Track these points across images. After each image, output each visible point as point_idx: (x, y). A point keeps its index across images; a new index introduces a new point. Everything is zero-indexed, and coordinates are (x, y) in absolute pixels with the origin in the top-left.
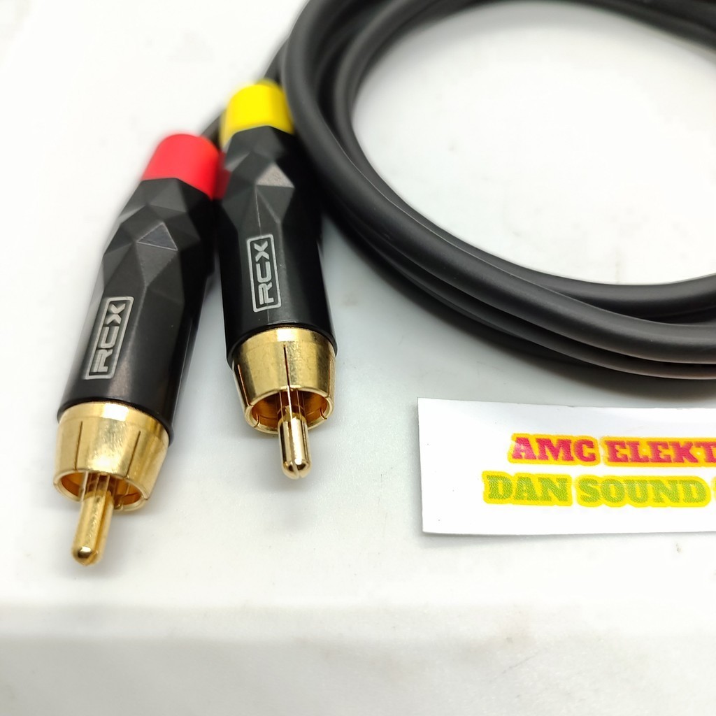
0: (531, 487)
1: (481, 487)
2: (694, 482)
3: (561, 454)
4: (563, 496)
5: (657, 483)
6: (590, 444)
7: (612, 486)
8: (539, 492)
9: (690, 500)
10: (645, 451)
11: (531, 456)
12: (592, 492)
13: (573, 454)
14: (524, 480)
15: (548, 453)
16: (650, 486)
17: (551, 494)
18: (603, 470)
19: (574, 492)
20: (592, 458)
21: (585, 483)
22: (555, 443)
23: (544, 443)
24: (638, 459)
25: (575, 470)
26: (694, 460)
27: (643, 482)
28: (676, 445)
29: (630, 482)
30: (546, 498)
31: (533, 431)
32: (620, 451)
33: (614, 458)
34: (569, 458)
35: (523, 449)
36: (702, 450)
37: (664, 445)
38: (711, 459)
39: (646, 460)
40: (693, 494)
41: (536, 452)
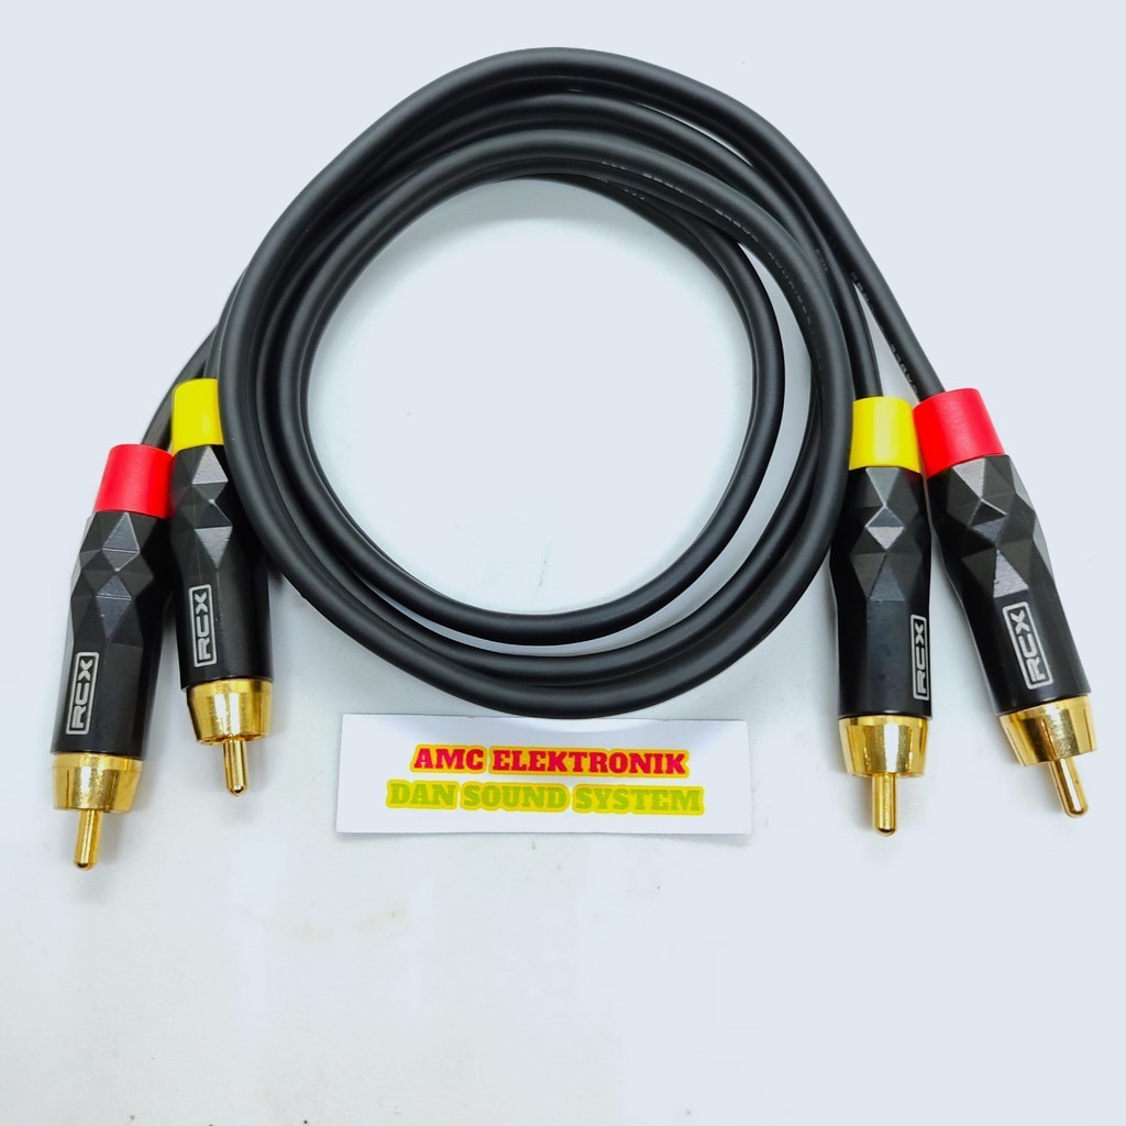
0: (425, 792)
1: (385, 793)
2: (558, 789)
3: (455, 763)
4: (450, 802)
5: (528, 789)
6: (480, 753)
7: (491, 792)
8: (430, 797)
9: (552, 806)
10: (525, 760)
11: (429, 765)
12: (474, 797)
13: (464, 763)
14: (421, 787)
15: (444, 763)
16: (522, 793)
17: (440, 799)
18: (486, 777)
19: (459, 796)
20: (480, 766)
21: (470, 789)
22: (451, 753)
23: (442, 752)
24: (517, 767)
25: (464, 777)
26: (563, 769)
27: (517, 789)
28: (552, 754)
29: (506, 788)
30: (436, 802)
31: (433, 742)
32: (506, 760)
33: (498, 766)
34: (460, 766)
35: (424, 759)
36: (573, 760)
37: (543, 754)
38: (578, 768)
39: (524, 768)
40: (556, 801)
41: (434, 760)
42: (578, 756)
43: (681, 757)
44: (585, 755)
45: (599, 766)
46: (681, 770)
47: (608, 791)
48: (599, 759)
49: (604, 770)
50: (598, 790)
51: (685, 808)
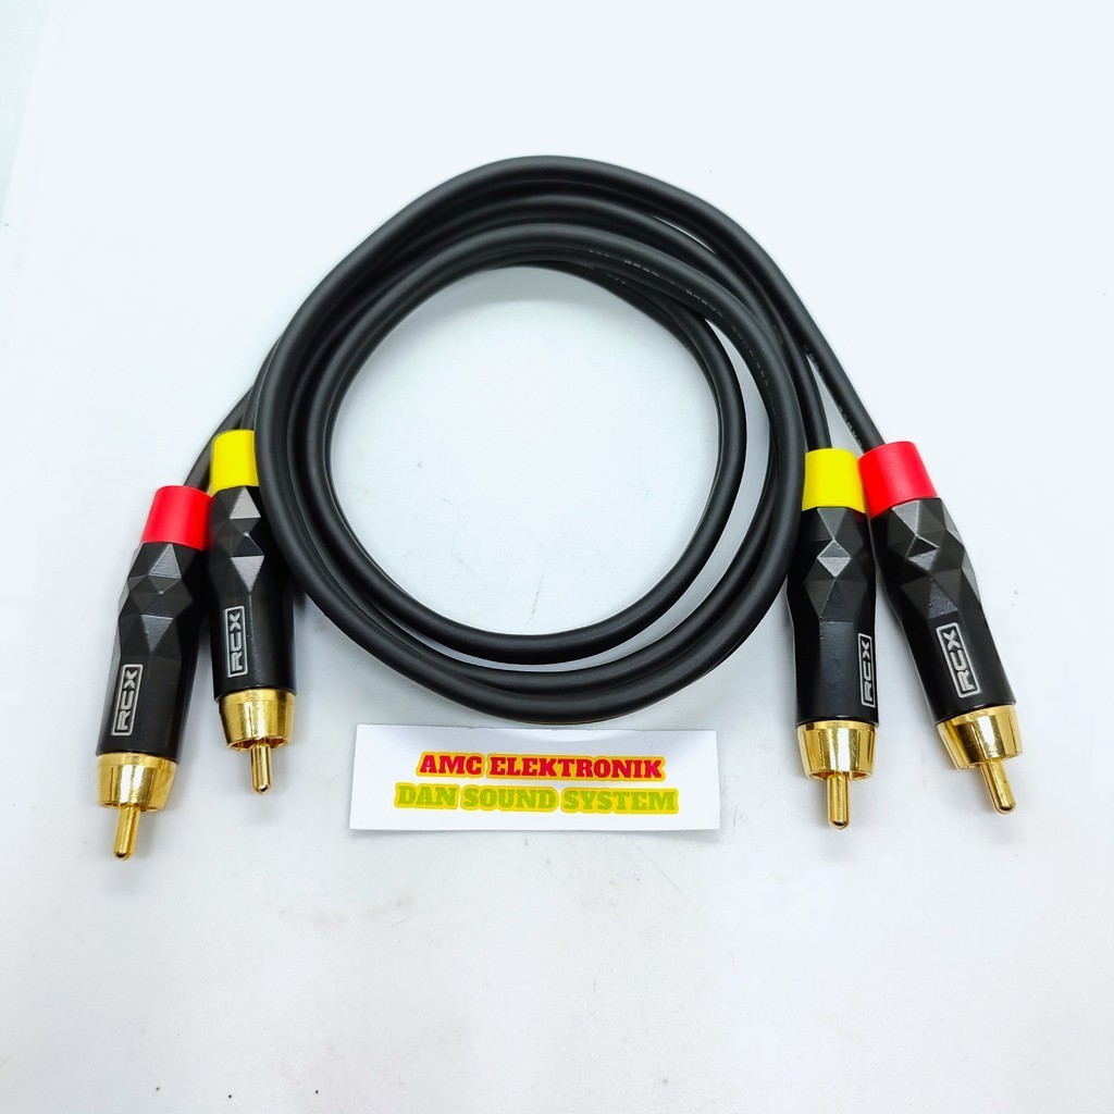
0: (429, 794)
1: (393, 794)
2: (548, 792)
3: (456, 768)
4: (451, 803)
5: (521, 792)
6: (479, 760)
7: (488, 794)
8: (434, 799)
9: (542, 806)
10: (519, 766)
11: (433, 770)
12: (473, 799)
13: (465, 768)
14: (425, 789)
15: (447, 768)
16: (516, 795)
17: (443, 800)
18: (484, 781)
20: (478, 771)
21: (469, 791)
22: (453, 759)
23: (445, 759)
24: (512, 772)
25: (464, 781)
26: (553, 774)
27: (511, 791)
28: (543, 761)
29: (502, 791)
30: (439, 804)
31: (438, 750)
32: (502, 766)
33: (494, 771)
34: (460, 771)
35: (428, 765)
36: (562, 765)
37: (535, 761)
38: (566, 773)
39: (518, 773)
40: (546, 802)
41: (438, 766)
42: (566, 763)
43: (658, 763)
44: (572, 761)
45: (584, 771)
46: (658, 775)
47: (593, 793)
48: (585, 765)
49: (589, 774)
50: (584, 793)
51: (661, 809)
